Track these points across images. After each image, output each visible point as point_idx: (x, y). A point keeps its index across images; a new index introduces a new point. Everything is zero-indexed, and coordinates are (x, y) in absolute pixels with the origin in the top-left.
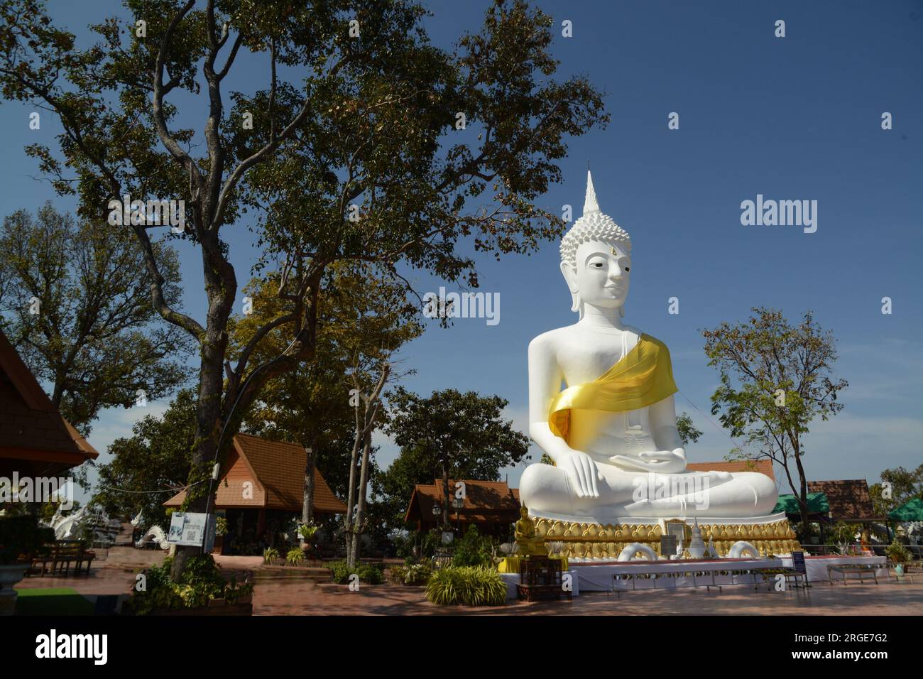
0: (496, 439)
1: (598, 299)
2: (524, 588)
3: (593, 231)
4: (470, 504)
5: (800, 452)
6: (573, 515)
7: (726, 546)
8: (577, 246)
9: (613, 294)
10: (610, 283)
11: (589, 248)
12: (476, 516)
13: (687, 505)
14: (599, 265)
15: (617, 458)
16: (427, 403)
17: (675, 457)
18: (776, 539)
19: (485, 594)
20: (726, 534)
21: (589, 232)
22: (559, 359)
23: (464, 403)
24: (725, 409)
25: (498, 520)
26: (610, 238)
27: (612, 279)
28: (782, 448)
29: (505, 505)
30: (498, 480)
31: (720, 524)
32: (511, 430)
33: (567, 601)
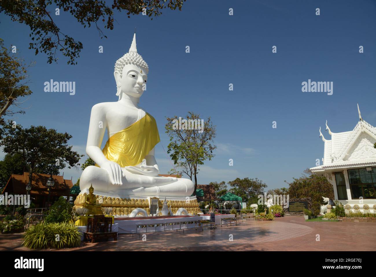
0: (63, 154)
1: (130, 92)
2: (89, 235)
3: (133, 60)
4: (42, 186)
5: (197, 172)
6: (108, 193)
7: (174, 210)
8: (124, 65)
9: (138, 91)
10: (137, 85)
11: (129, 67)
12: (45, 192)
13: (160, 191)
14: (133, 76)
15: (130, 167)
16: (27, 131)
17: (155, 169)
18: (192, 207)
19: (67, 241)
20: (174, 205)
21: (132, 60)
22: (107, 116)
23: (49, 134)
24: (173, 152)
25: (56, 194)
26: (140, 65)
27: (138, 84)
28: (191, 170)
29: (61, 187)
30: (58, 175)
31: (172, 200)
32: (71, 151)
33: (114, 241)
